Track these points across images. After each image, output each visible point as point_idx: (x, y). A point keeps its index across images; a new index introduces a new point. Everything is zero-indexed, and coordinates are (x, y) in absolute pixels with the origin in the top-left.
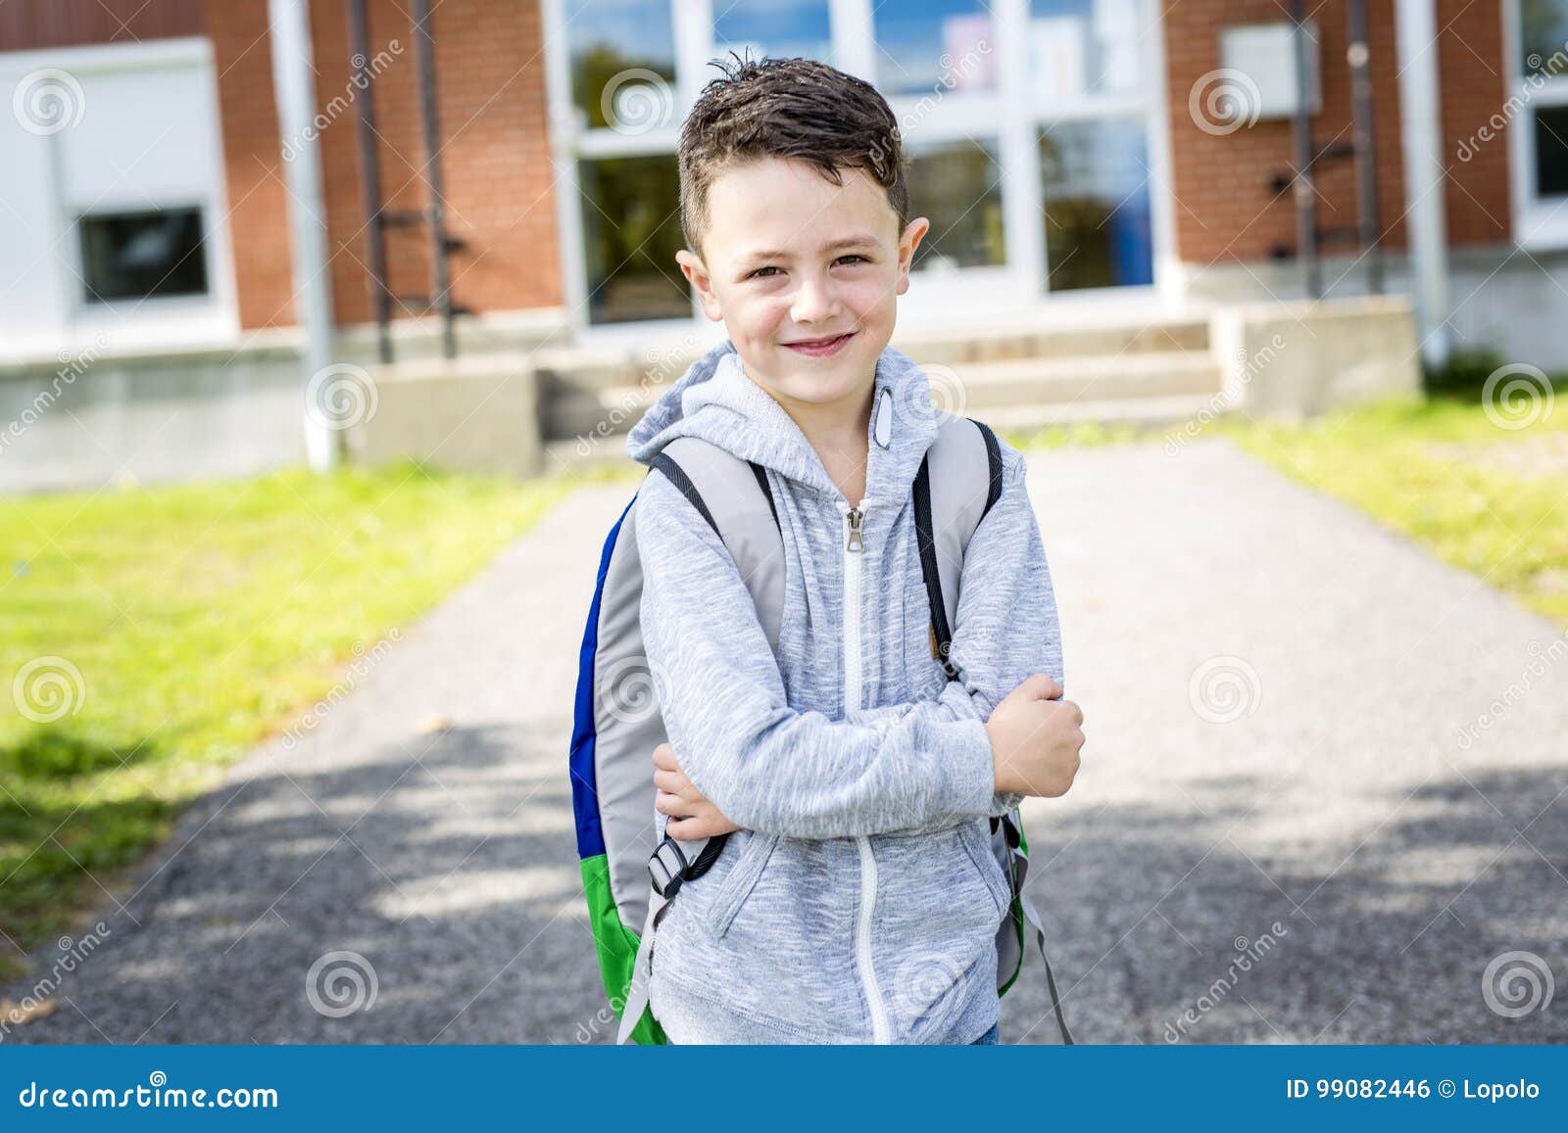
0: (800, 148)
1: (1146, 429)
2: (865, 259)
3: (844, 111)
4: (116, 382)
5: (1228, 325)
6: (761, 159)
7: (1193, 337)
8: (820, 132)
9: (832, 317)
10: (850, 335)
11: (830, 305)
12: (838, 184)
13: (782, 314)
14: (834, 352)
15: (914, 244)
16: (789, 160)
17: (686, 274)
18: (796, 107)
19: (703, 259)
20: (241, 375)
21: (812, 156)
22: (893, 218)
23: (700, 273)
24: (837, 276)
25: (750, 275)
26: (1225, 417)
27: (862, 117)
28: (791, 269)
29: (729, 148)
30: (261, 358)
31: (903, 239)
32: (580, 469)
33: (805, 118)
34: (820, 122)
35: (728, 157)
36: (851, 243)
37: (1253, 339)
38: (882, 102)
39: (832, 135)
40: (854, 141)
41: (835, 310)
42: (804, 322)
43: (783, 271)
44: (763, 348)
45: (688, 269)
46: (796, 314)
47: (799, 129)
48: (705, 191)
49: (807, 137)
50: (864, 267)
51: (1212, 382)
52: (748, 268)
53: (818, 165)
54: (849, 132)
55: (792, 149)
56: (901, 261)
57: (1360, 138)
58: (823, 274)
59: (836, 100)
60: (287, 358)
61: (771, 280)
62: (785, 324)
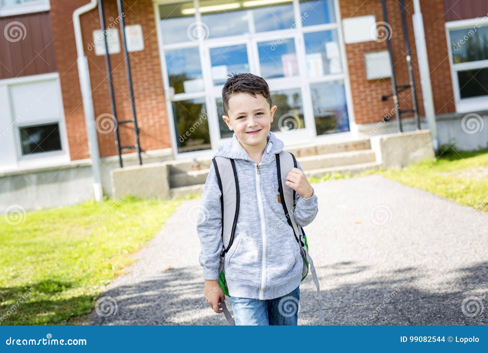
0: (247, 90)
1: (354, 173)
2: (263, 114)
3: (256, 83)
4: (34, 178)
5: (376, 141)
6: (239, 93)
7: (366, 145)
8: (251, 87)
9: (256, 126)
10: (260, 130)
11: (256, 123)
12: (256, 97)
13: (246, 126)
14: (257, 133)
15: (274, 111)
16: (246, 93)
17: (225, 121)
18: (246, 82)
19: (228, 117)
20: (72, 173)
21: (250, 92)
22: (268, 105)
23: (228, 120)
24: (257, 117)
25: (238, 118)
26: (377, 167)
27: (260, 84)
28: (247, 116)
29: (233, 92)
30: (78, 167)
31: (271, 110)
32: (183, 195)
33: (248, 85)
34: (251, 85)
35: (233, 93)
36: (259, 110)
37: (383, 144)
38: (265, 81)
39: (254, 87)
40: (258, 89)
41: (257, 124)
42: (250, 127)
43: (245, 117)
44: (242, 134)
45: (225, 119)
46: (248, 126)
47: (247, 87)
48: (228, 101)
49: (248, 88)
50: (262, 115)
51: (373, 158)
52: (238, 116)
53: (251, 94)
54: (257, 87)
55: (246, 91)
56: (271, 115)
57: (411, 83)
58: (254, 117)
59: (255, 81)
60: (87, 167)
61: (243, 119)
62: (247, 128)
